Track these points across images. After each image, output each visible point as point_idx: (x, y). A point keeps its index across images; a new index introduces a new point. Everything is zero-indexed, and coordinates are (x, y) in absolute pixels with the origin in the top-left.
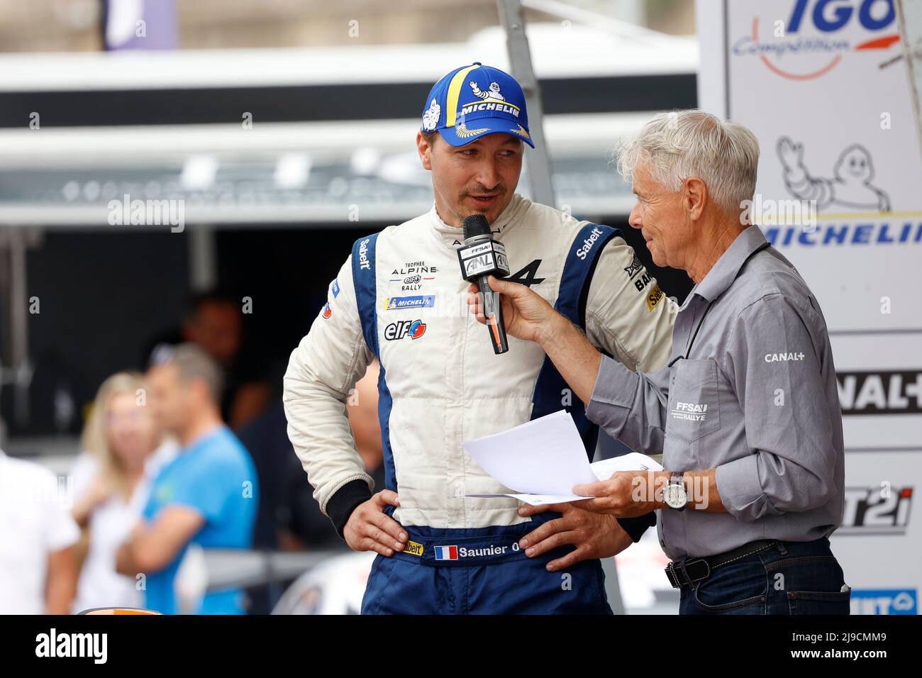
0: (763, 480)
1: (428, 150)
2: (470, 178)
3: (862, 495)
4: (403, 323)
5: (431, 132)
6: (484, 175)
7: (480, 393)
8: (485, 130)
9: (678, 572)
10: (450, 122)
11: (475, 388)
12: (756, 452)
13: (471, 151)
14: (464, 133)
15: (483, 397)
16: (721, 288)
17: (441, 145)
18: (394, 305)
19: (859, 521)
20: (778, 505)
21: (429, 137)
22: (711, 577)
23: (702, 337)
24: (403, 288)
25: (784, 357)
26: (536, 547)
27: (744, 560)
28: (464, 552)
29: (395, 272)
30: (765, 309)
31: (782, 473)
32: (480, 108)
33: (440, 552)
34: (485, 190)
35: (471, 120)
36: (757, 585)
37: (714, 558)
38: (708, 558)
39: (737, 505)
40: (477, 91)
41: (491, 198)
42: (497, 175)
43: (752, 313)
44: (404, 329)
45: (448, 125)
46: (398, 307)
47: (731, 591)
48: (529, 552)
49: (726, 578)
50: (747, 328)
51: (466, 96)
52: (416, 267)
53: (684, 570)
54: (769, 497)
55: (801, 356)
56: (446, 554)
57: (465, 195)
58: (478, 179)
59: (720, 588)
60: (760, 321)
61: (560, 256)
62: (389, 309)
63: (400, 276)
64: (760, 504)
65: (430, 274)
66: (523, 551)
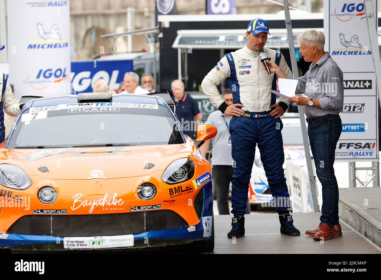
0: (329, 102)
1: (248, 35)
2: (258, 41)
3: (355, 105)
4: (244, 71)
5: (249, 32)
6: (260, 40)
7: (263, 85)
8: (261, 31)
9: (310, 120)
10: (254, 30)
11: (262, 84)
12: (328, 97)
13: (257, 36)
14: (256, 32)
15: (264, 85)
16: (322, 63)
17: (251, 34)
18: (240, 68)
19: (354, 110)
20: (331, 107)
21: (249, 33)
22: (317, 121)
23: (318, 73)
24: (242, 64)
25: (335, 78)
26: (273, 114)
27: (324, 118)
28: (260, 116)
29: (239, 61)
30: (332, 69)
31: (333, 101)
32: (260, 27)
33: (255, 116)
34: (260, 44)
35: (258, 29)
36: (327, 123)
37: (318, 117)
38: (317, 117)
39: (323, 106)
40: (259, 24)
41: (261, 45)
42: (263, 41)
43: (330, 69)
44: (245, 73)
45: (253, 30)
46: (242, 68)
47: (321, 124)
48: (272, 115)
49: (320, 121)
50: (328, 72)
51: (257, 25)
52: (244, 60)
53: (311, 119)
54: (329, 105)
55: (338, 78)
56: (256, 116)
57: (256, 45)
58: (259, 41)
59: (319, 123)
60: (331, 71)
61: (274, 57)
62: (239, 68)
63: (240, 62)
64: (328, 106)
65: (248, 61)
66: (270, 115)
